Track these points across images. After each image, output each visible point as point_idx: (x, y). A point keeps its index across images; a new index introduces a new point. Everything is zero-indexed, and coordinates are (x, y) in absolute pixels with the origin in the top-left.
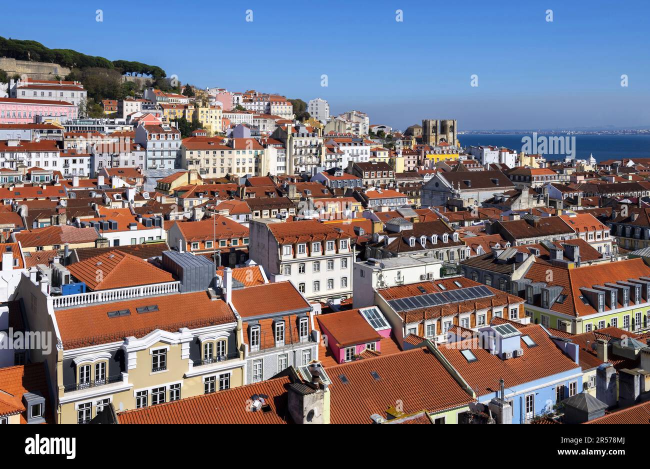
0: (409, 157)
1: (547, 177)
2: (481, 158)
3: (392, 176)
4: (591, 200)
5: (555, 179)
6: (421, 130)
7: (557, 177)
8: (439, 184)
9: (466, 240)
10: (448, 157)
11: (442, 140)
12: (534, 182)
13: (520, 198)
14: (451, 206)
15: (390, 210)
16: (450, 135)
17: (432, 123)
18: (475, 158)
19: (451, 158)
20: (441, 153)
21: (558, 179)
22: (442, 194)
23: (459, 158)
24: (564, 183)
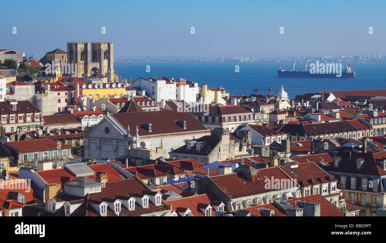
0: (59, 94)
1: (240, 117)
2: (154, 93)
3: (38, 120)
4: (301, 145)
5: (250, 119)
6: (65, 56)
7: (251, 117)
8: (110, 130)
9: (171, 202)
10: (112, 92)
11: (94, 69)
12: (225, 123)
13: (219, 145)
14: (133, 158)
15: (55, 166)
16: (105, 62)
17: (80, 47)
18: (146, 94)
19: (116, 95)
20: (101, 86)
21: (254, 119)
22: (115, 143)
23: (126, 94)
24: (260, 124)
